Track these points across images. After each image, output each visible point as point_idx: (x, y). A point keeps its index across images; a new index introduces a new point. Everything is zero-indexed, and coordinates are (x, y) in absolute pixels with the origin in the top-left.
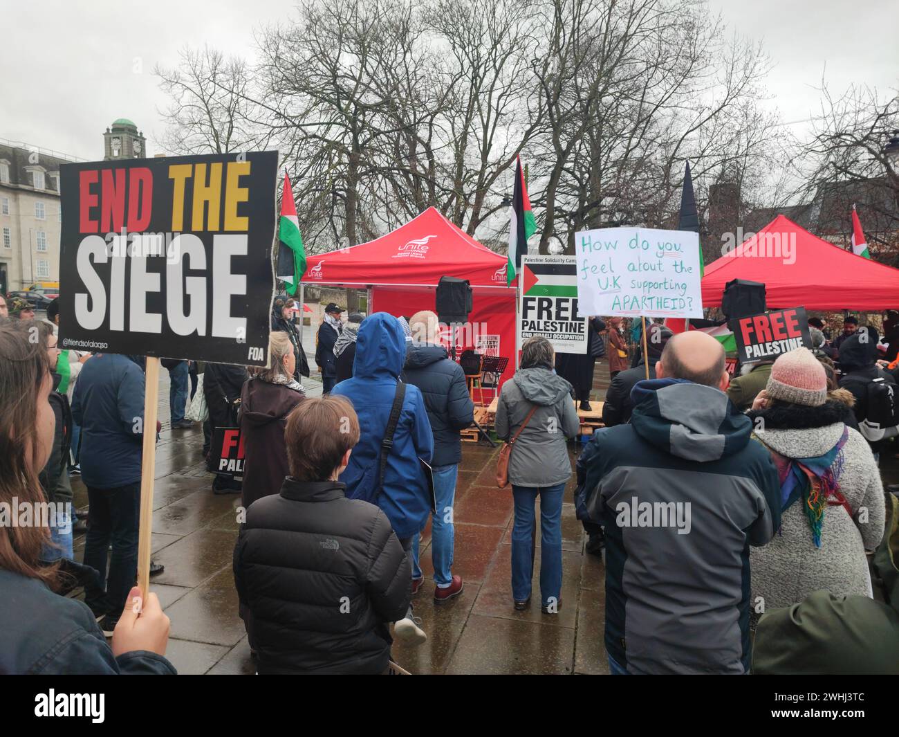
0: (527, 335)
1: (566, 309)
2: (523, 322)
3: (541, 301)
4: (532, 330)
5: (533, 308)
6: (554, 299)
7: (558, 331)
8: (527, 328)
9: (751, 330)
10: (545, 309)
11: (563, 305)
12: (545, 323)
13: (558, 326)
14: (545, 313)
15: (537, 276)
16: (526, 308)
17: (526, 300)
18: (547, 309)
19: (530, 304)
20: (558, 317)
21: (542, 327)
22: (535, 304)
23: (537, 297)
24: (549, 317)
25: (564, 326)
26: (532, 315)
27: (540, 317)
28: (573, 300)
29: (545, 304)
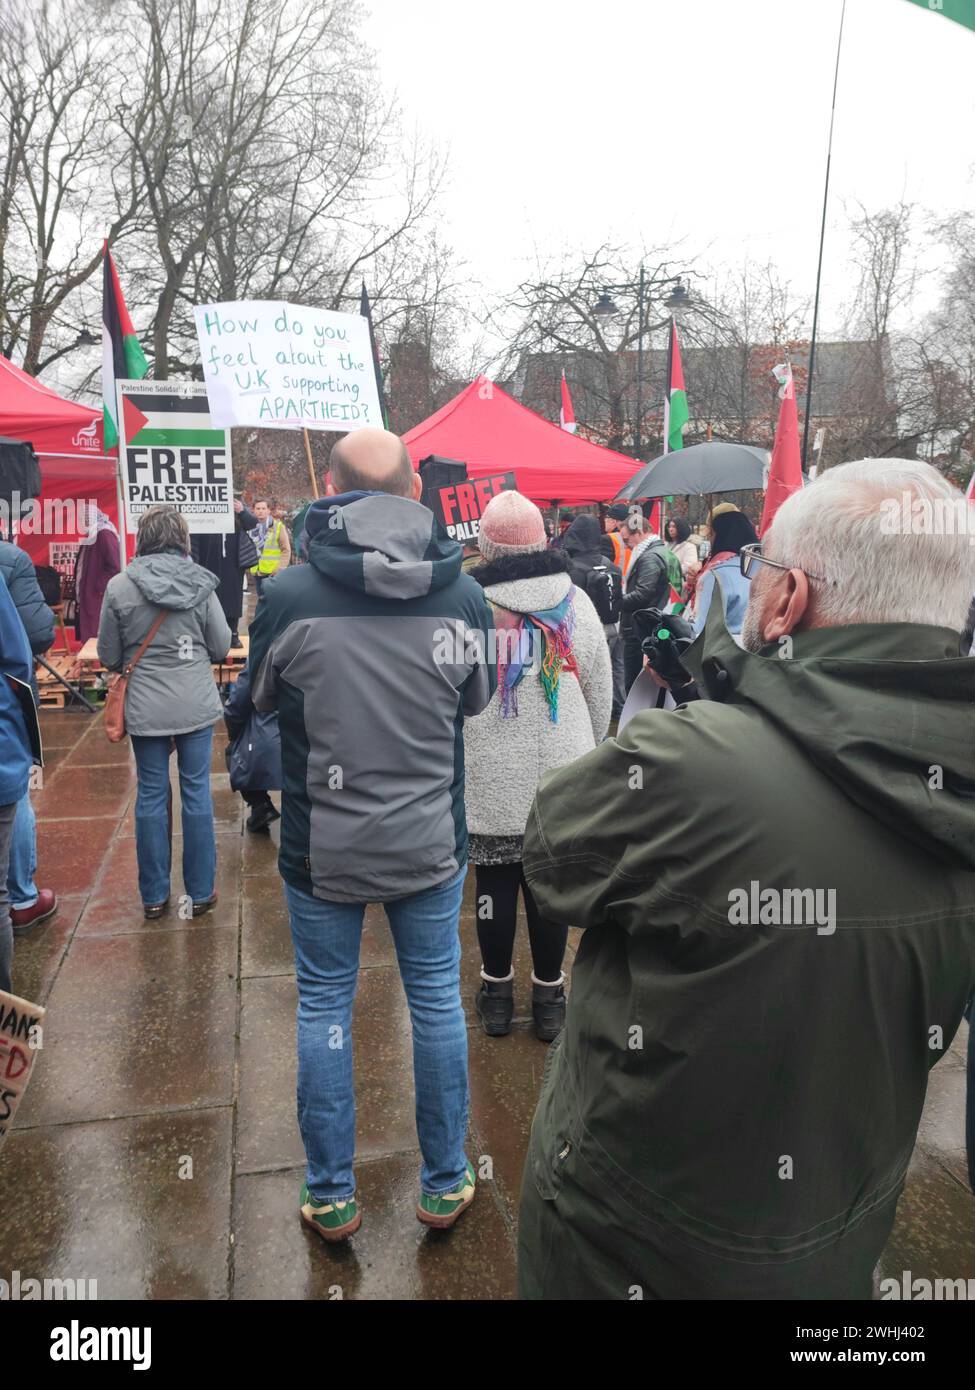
0: (139, 509)
1: (197, 466)
2: (131, 488)
3: (156, 454)
4: (147, 501)
5: (144, 466)
6: (176, 450)
7: (188, 500)
8: (138, 498)
9: (453, 503)
10: (164, 466)
11: (192, 459)
12: (167, 488)
13: (188, 492)
14: (164, 473)
15: (146, 414)
16: (133, 466)
17: (131, 454)
18: (168, 466)
19: (139, 458)
20: (186, 478)
21: (162, 494)
22: (147, 459)
23: (149, 449)
24: (172, 479)
25: (196, 492)
26: (145, 477)
27: (157, 478)
28: (206, 451)
29: (164, 459)
